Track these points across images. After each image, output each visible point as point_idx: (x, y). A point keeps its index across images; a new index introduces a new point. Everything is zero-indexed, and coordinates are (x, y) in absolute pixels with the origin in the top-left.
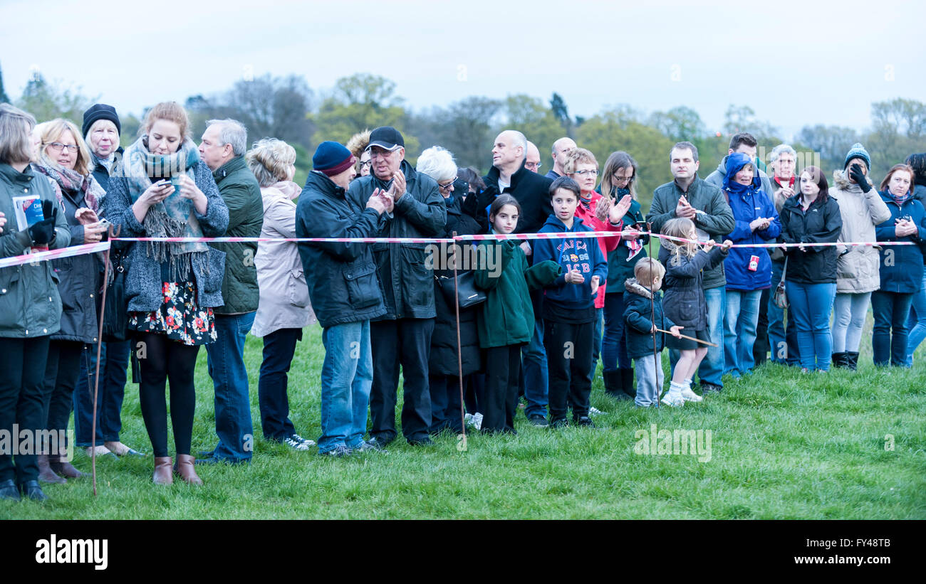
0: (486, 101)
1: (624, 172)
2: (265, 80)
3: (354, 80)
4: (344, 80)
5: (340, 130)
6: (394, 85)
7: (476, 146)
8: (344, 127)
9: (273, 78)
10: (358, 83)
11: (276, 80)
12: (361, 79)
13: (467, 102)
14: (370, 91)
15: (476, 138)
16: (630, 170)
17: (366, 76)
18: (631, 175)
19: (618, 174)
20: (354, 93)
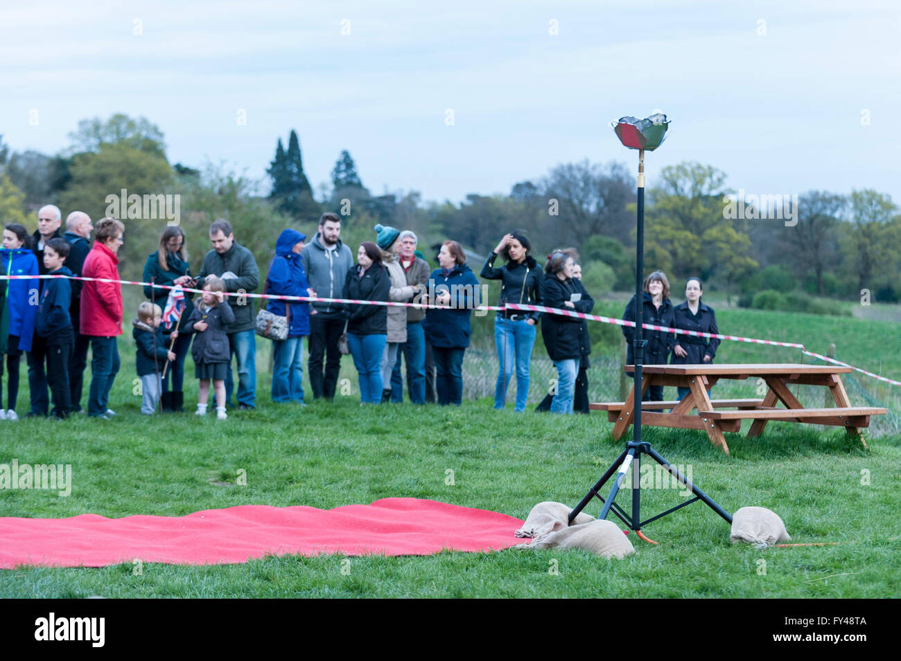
0: (827, 196)
1: (176, 240)
2: (583, 166)
3: (681, 168)
4: (669, 168)
5: (661, 224)
6: (724, 175)
7: (816, 246)
8: (669, 221)
9: (591, 165)
10: (686, 174)
11: (594, 168)
12: (688, 168)
13: (807, 196)
14: (698, 182)
15: (816, 237)
16: (180, 238)
17: (694, 165)
18: (181, 241)
19: (171, 242)
20: (680, 183)
